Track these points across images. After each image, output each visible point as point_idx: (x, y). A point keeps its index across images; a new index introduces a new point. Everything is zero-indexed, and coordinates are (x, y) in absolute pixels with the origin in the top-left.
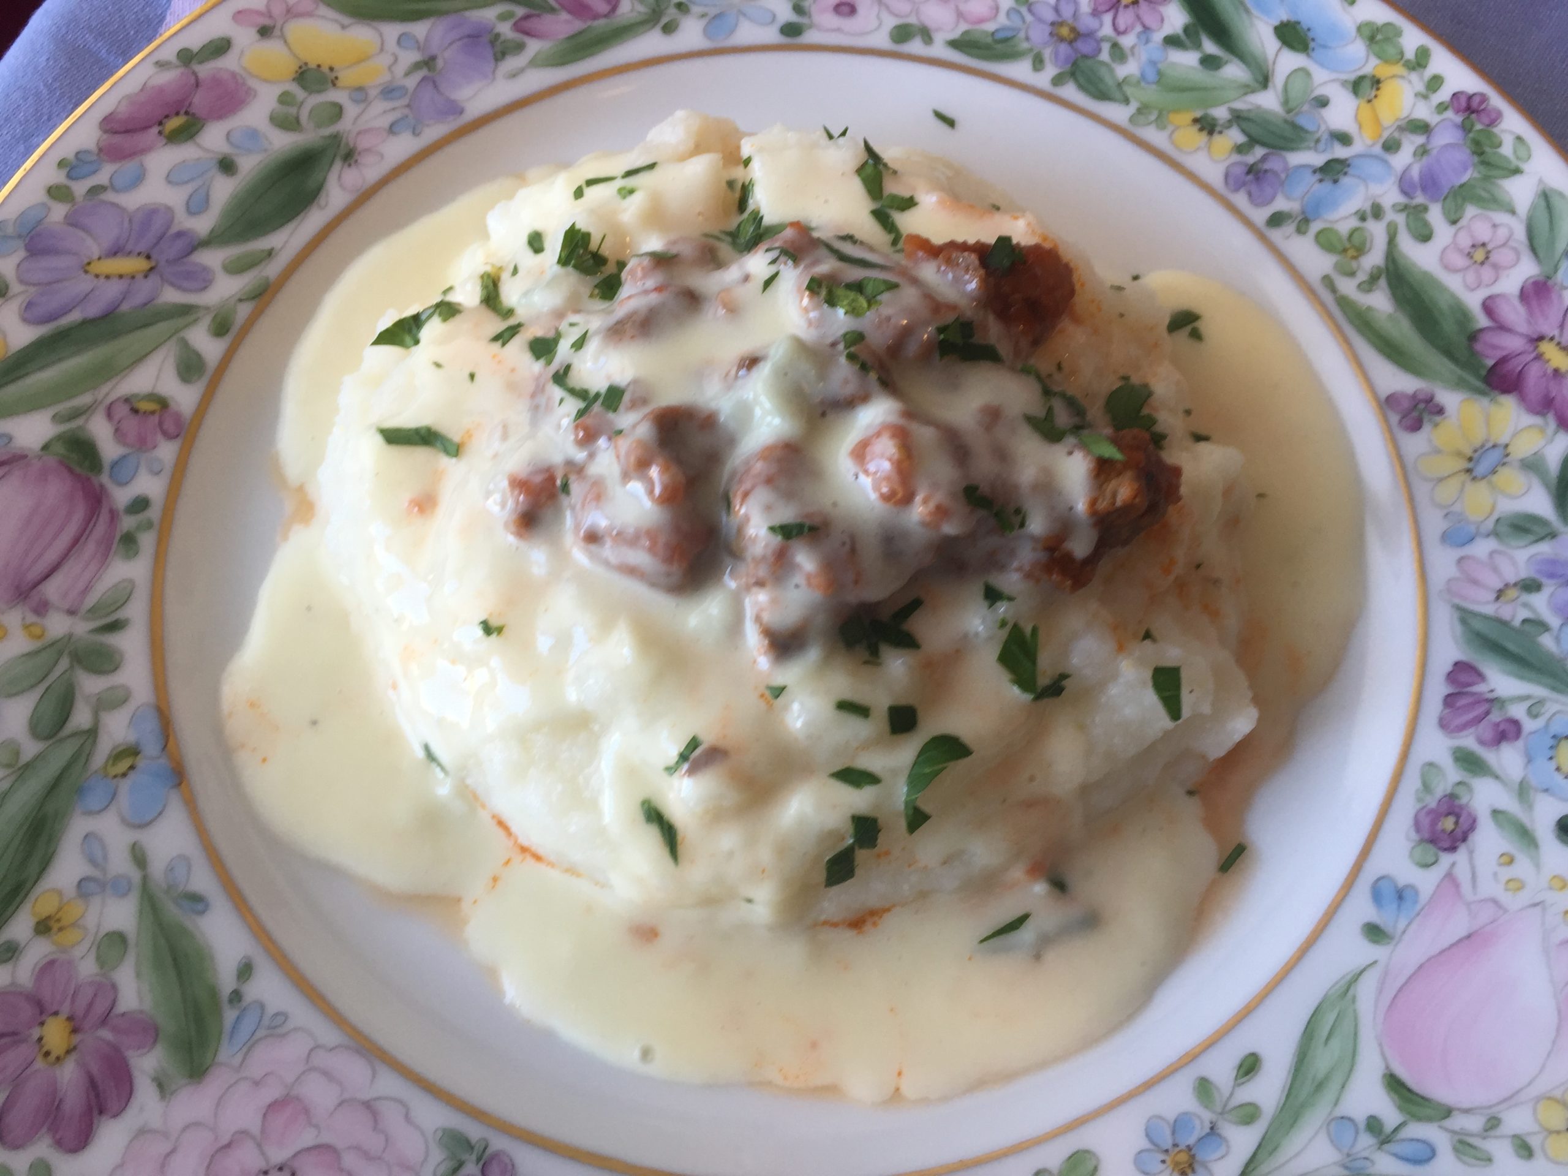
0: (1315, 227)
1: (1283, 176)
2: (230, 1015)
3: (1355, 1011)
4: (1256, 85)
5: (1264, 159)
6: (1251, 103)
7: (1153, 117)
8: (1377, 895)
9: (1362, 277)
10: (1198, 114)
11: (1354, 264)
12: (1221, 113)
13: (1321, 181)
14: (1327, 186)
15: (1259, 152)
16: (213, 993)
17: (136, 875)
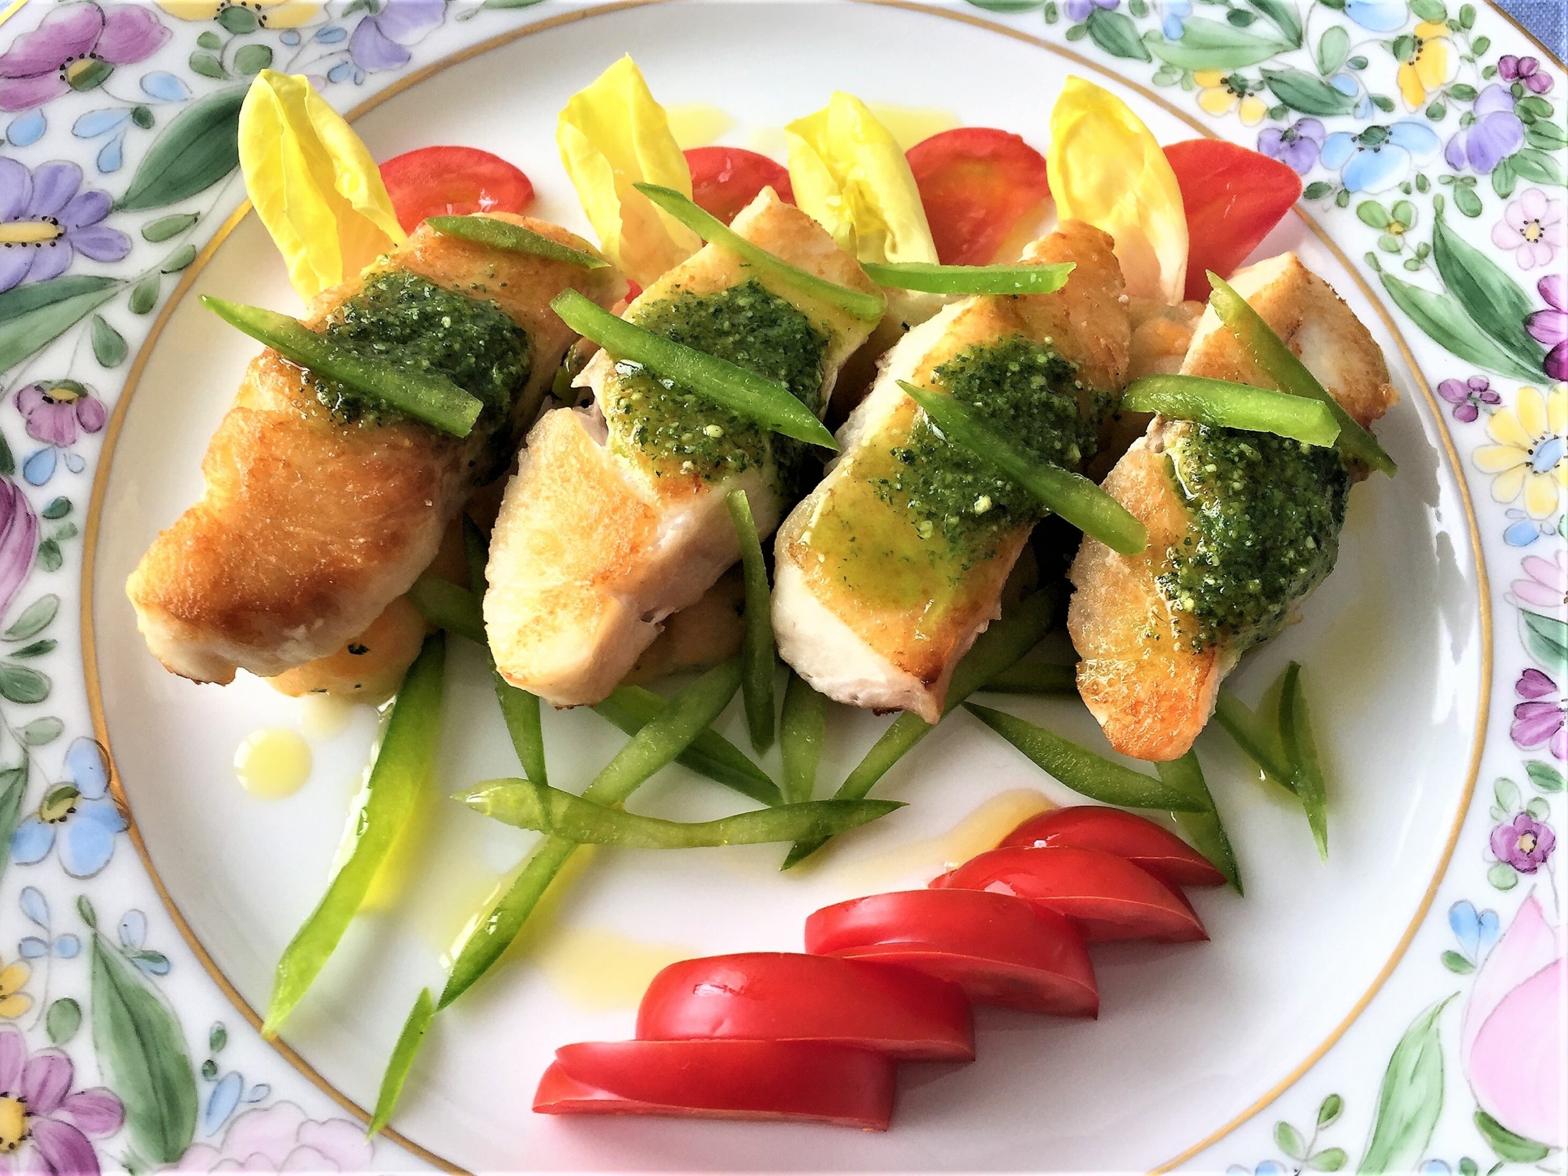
0: (1356, 200)
1: (1320, 143)
2: (205, 1089)
3: (1440, 1045)
4: (1288, 43)
5: (1299, 124)
6: (1283, 64)
7: (1177, 77)
8: (1455, 922)
9: (1409, 254)
10: (1227, 75)
11: (1399, 240)
12: (1251, 75)
13: (1361, 149)
14: (1368, 153)
15: (1294, 116)
16: (184, 1064)
17: (84, 933)
